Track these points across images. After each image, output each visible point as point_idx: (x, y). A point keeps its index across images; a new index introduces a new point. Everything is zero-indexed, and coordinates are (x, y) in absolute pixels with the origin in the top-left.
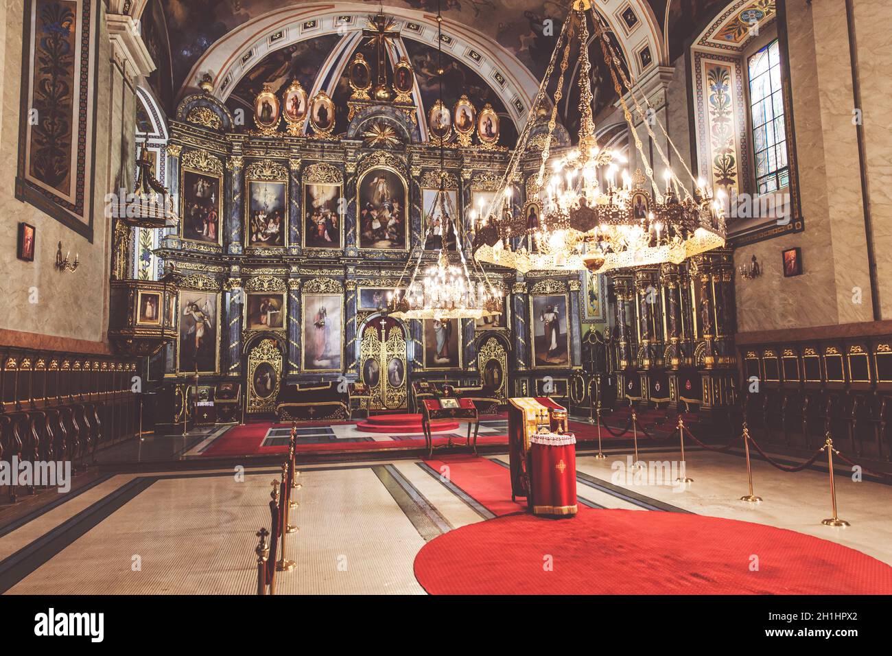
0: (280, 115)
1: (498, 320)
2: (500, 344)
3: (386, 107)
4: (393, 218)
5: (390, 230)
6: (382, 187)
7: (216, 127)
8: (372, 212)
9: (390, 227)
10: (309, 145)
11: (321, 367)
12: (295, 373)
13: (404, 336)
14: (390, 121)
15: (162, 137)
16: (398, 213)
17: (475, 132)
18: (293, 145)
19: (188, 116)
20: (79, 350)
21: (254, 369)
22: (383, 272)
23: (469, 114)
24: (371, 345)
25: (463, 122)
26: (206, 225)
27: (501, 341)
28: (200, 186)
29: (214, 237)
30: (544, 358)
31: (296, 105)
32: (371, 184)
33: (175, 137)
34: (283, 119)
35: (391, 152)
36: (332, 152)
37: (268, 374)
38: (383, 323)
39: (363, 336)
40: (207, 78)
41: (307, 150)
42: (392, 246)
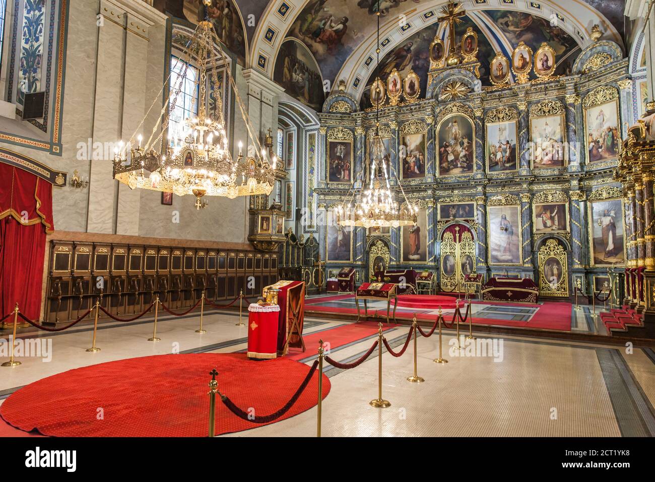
0: (385, 93)
1: (557, 224)
2: (559, 245)
3: (454, 69)
4: (463, 150)
5: (461, 160)
6: (456, 129)
7: (348, 112)
8: (447, 149)
9: (461, 158)
10: (403, 110)
11: (413, 260)
12: (394, 263)
13: (473, 238)
14: (460, 79)
15: (317, 124)
16: (467, 146)
17: (532, 70)
18: (391, 112)
19: (330, 109)
20: (215, 247)
21: (373, 260)
22: (456, 192)
23: (527, 56)
24: (448, 245)
25: (521, 64)
26: (343, 172)
27: (560, 243)
28: (339, 149)
29: (348, 179)
30: (601, 257)
31: (395, 85)
32: (447, 128)
33: (323, 123)
34: (387, 96)
35: (461, 102)
36: (419, 111)
37: (381, 264)
38: (457, 229)
39: (442, 239)
40: (342, 82)
41: (402, 114)
42: (463, 172)
